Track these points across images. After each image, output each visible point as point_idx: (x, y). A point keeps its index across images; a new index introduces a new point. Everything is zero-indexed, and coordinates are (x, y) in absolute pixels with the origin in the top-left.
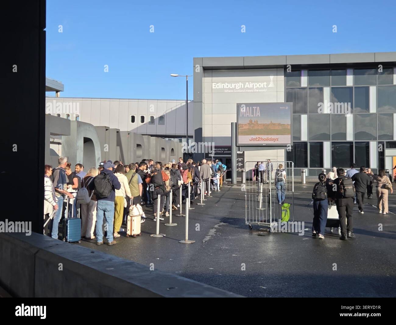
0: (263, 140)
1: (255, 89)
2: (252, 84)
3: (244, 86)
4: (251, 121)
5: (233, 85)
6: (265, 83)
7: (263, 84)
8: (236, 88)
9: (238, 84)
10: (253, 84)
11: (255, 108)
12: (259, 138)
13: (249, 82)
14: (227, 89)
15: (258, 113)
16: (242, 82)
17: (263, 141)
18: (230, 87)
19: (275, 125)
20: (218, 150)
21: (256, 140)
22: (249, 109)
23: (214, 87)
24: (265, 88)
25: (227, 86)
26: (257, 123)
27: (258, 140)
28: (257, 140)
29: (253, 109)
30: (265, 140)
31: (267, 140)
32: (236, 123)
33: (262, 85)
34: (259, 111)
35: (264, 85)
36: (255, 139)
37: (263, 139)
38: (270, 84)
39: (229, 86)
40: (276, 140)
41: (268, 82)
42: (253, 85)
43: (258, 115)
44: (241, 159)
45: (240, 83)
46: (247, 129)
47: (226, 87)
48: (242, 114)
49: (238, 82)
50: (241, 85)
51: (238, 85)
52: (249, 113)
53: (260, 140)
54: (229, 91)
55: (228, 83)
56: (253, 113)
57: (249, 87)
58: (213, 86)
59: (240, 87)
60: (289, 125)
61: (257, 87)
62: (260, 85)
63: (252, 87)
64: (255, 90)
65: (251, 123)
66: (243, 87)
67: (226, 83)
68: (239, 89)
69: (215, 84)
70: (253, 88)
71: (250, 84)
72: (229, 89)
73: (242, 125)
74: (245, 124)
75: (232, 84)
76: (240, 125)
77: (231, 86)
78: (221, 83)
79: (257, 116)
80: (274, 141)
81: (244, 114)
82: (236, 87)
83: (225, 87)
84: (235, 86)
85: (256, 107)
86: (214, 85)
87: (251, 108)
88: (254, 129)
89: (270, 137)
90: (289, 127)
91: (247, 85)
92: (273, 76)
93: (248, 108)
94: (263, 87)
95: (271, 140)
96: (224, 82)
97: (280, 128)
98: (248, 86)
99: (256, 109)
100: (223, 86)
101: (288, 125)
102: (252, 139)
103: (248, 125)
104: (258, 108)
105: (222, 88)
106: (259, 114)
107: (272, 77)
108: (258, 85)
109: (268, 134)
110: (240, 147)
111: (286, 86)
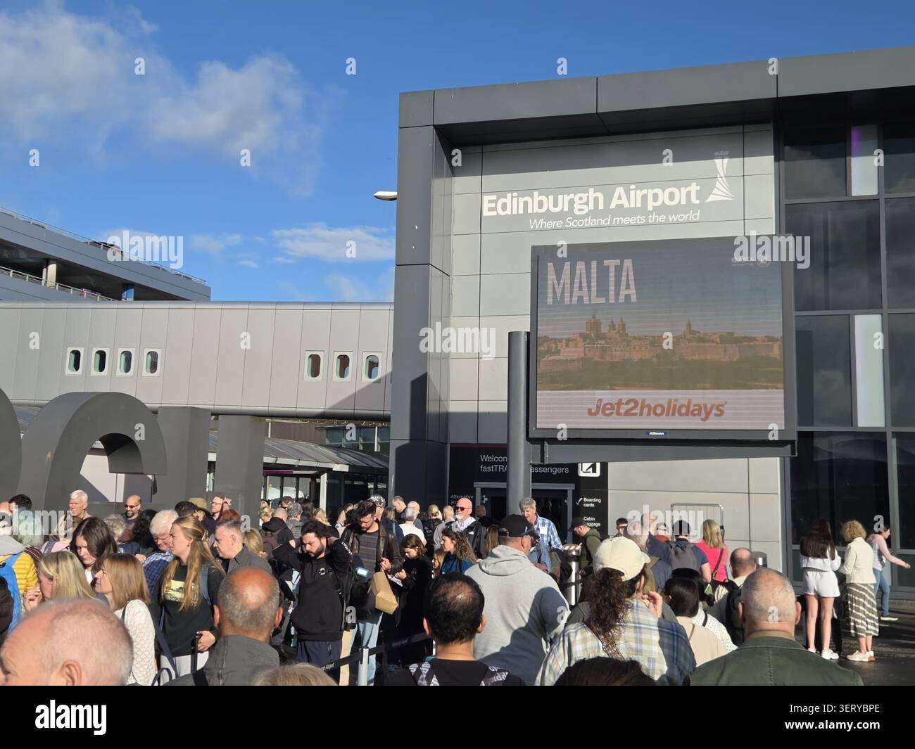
0: (652, 411)
1: (651, 212)
2: (640, 193)
3: (608, 201)
4: (595, 325)
5: (564, 200)
6: (694, 188)
7: (684, 191)
8: (576, 212)
9: (584, 196)
10: (644, 192)
11: (611, 264)
12: (632, 405)
13: (626, 185)
14: (538, 216)
15: (628, 287)
16: (598, 187)
17: (649, 414)
18: (553, 209)
19: (708, 341)
20: (498, 463)
21: (618, 414)
22: (588, 269)
23: (490, 209)
24: (695, 208)
25: (541, 204)
26: (624, 335)
27: (628, 413)
28: (622, 411)
29: (603, 271)
30: (659, 411)
31: (671, 410)
32: (528, 333)
33: (680, 195)
34: (631, 278)
35: (689, 194)
36: (612, 408)
37: (649, 406)
38: (715, 191)
39: (548, 202)
40: (715, 411)
41: (708, 183)
42: (645, 198)
43: (628, 297)
44: (595, 500)
45: (591, 190)
46: (578, 360)
47: (536, 210)
48: (554, 293)
49: (584, 188)
50: (596, 199)
51: (584, 200)
52: (585, 284)
53: (637, 411)
54: (547, 225)
55: (544, 191)
56: (603, 291)
57: (627, 205)
58: (486, 206)
59: (592, 207)
60: (776, 340)
61: (658, 203)
62: (672, 196)
63: (639, 205)
64: (652, 218)
65: (593, 333)
66: (601, 206)
67: (536, 193)
68: (586, 216)
69: (494, 197)
70: (643, 210)
71: (632, 193)
72: (548, 216)
73: (556, 341)
74: (568, 340)
75: (560, 197)
76: (546, 345)
77: (556, 205)
78: (515, 194)
79: (622, 299)
80: (703, 416)
81: (563, 292)
82: (576, 206)
83: (533, 208)
84: (572, 202)
85: (618, 262)
86: (490, 202)
87: (594, 264)
88: (608, 359)
89: (681, 396)
90: (776, 351)
91: (620, 198)
92: (726, 160)
93: (581, 265)
94: (684, 202)
95: (689, 411)
96: (528, 191)
97: (733, 354)
98: (624, 202)
99: (619, 270)
100: (526, 204)
101: (771, 339)
102: (598, 407)
103: (581, 343)
104: (628, 263)
105: (521, 212)
106: (632, 292)
107: (721, 164)
108: (663, 197)
109: (673, 382)
110: (546, 444)
111: (783, 195)
